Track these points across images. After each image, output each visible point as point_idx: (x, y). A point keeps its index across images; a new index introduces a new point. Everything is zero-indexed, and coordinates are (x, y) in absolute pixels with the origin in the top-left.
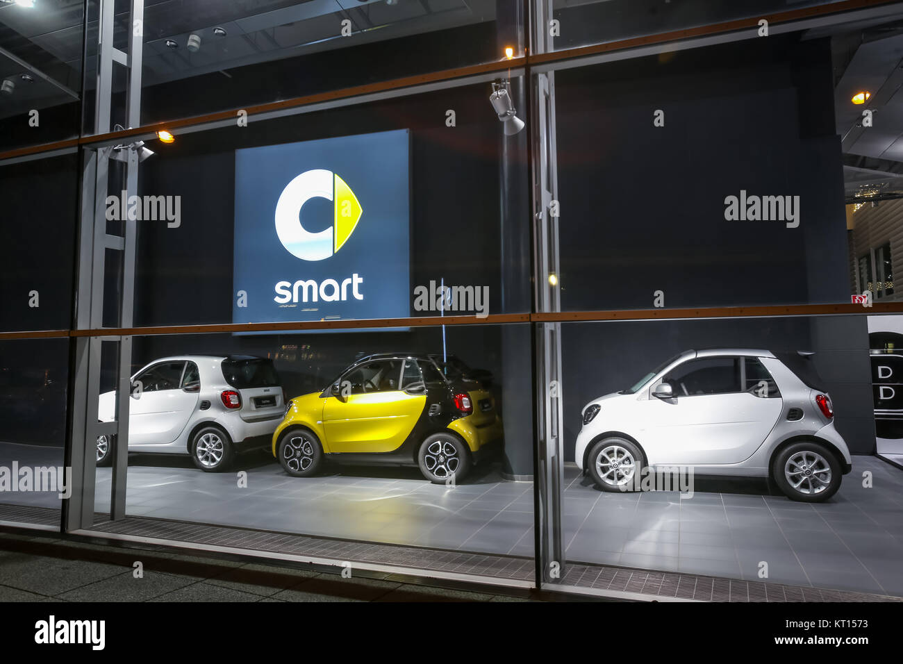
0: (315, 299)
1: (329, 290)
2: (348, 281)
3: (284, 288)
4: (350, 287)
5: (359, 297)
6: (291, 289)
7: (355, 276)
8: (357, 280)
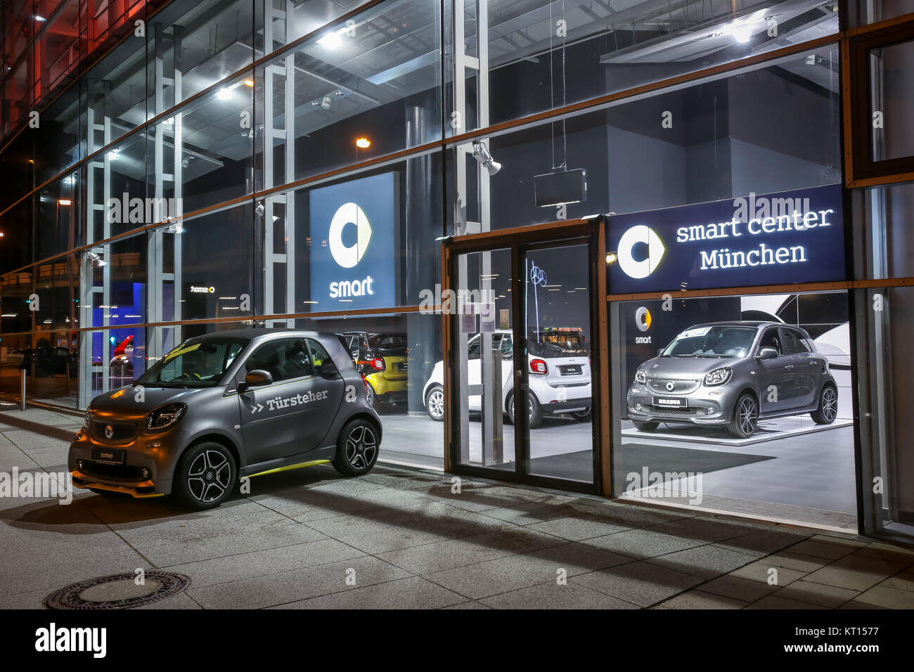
0: (349, 295)
1: (356, 288)
2: (364, 281)
3: (335, 287)
4: (366, 285)
5: (371, 292)
6: (337, 288)
7: (368, 277)
8: (369, 280)
